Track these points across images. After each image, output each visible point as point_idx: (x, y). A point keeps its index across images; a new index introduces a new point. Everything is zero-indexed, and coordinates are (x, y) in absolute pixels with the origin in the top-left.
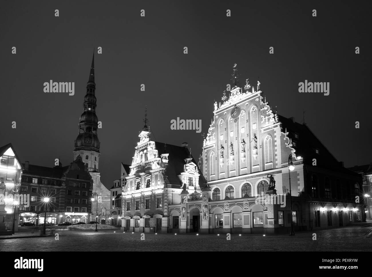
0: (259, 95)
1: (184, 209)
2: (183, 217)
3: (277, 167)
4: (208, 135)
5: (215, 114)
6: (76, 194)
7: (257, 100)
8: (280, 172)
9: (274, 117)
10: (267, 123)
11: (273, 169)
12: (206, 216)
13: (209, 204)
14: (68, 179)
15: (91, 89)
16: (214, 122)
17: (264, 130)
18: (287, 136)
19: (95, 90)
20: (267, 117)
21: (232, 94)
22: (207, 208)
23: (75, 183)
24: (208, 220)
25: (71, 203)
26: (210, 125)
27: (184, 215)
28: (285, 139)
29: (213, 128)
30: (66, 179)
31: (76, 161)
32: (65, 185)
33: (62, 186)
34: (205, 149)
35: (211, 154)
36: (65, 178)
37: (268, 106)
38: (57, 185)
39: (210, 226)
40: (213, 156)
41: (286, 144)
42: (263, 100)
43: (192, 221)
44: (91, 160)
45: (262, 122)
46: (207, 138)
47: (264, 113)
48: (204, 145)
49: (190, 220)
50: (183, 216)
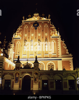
0: (50, 21)
1: (17, 74)
2: (16, 80)
3: (59, 57)
4: (17, 31)
5: (23, 22)
7: (49, 22)
8: (61, 60)
9: (57, 33)
10: (54, 34)
11: (57, 58)
12: (37, 81)
13: (39, 72)
16: (22, 26)
17: (52, 37)
18: (64, 43)
20: (53, 32)
21: (34, 16)
22: (38, 75)
24: (38, 84)
26: (19, 27)
28: (63, 44)
29: (21, 29)
34: (14, 39)
35: (18, 42)
37: (54, 27)
39: (39, 88)
40: (18, 44)
41: (64, 46)
42: (51, 23)
45: (51, 33)
46: (16, 33)
47: (52, 29)
48: (14, 37)
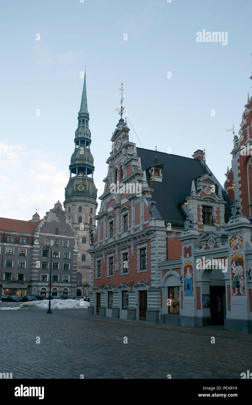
6: (54, 257)
12: (241, 288)
14: (43, 234)
15: (83, 121)
19: (89, 121)
23: (53, 241)
24: (246, 297)
25: (47, 269)
27: (188, 285)
30: (40, 235)
31: (54, 210)
32: (38, 243)
33: (34, 244)
36: (38, 233)
38: (28, 243)
40: (250, 167)
43: (208, 299)
44: (85, 213)
49: (203, 295)
50: (187, 287)
